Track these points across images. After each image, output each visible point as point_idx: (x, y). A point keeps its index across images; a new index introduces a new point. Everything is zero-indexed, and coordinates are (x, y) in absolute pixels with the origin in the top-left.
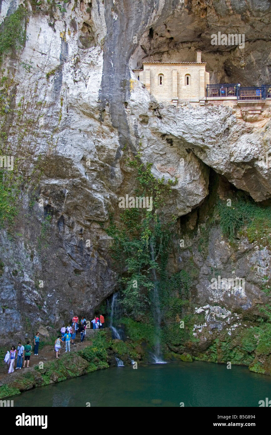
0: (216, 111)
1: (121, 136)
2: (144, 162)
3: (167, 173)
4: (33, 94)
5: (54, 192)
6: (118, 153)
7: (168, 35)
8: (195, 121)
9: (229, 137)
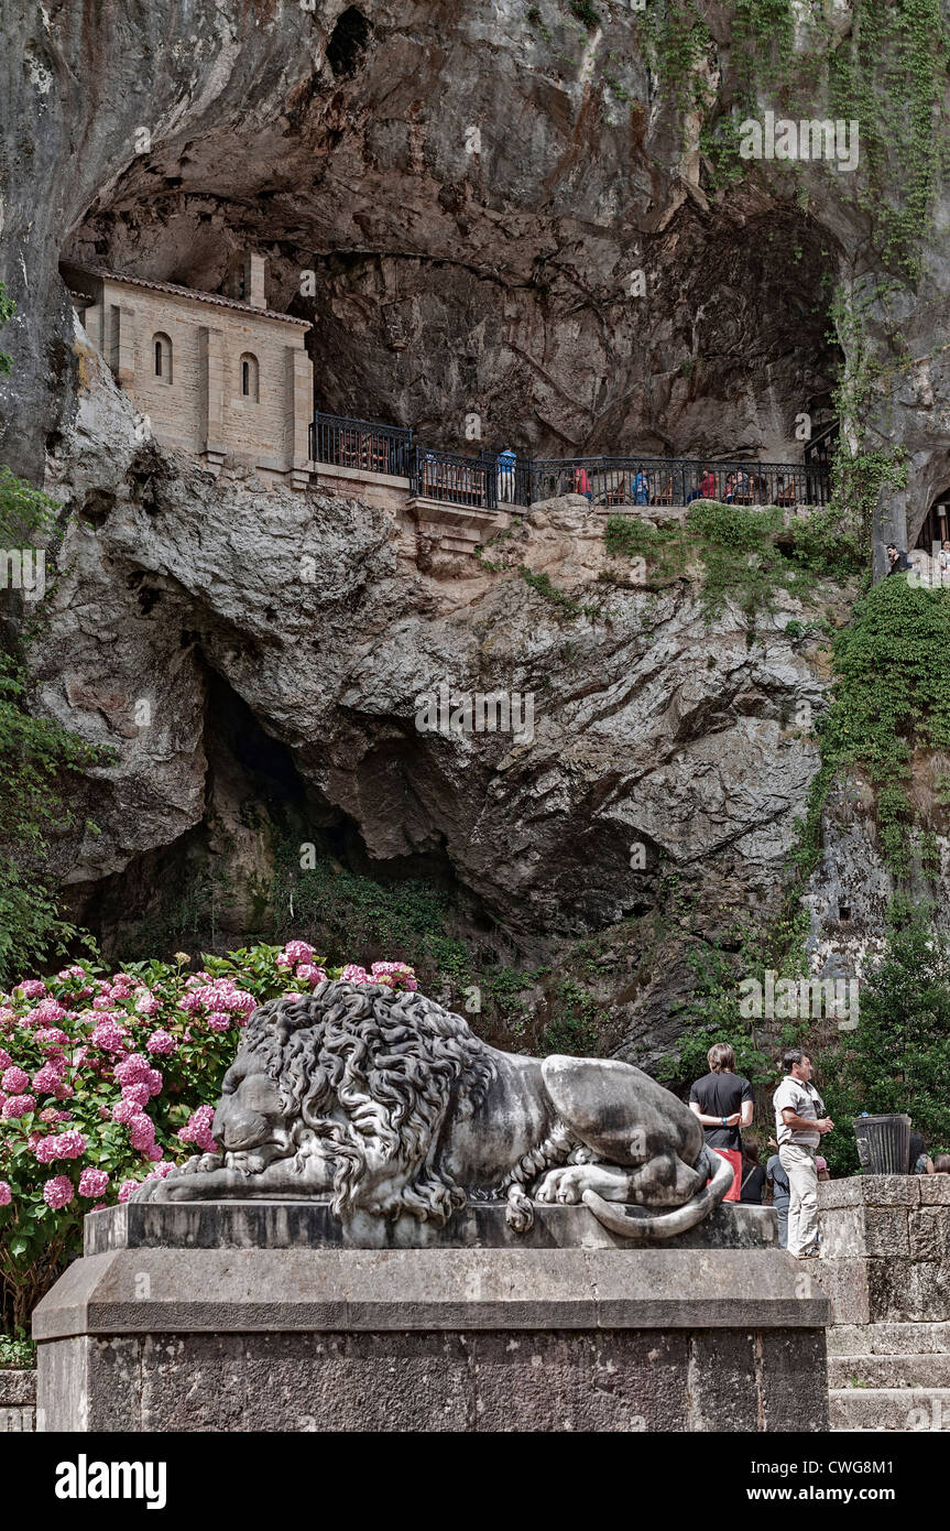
0: (340, 519)
2: (31, 661)
3: (97, 716)
8: (265, 541)
9: (356, 618)
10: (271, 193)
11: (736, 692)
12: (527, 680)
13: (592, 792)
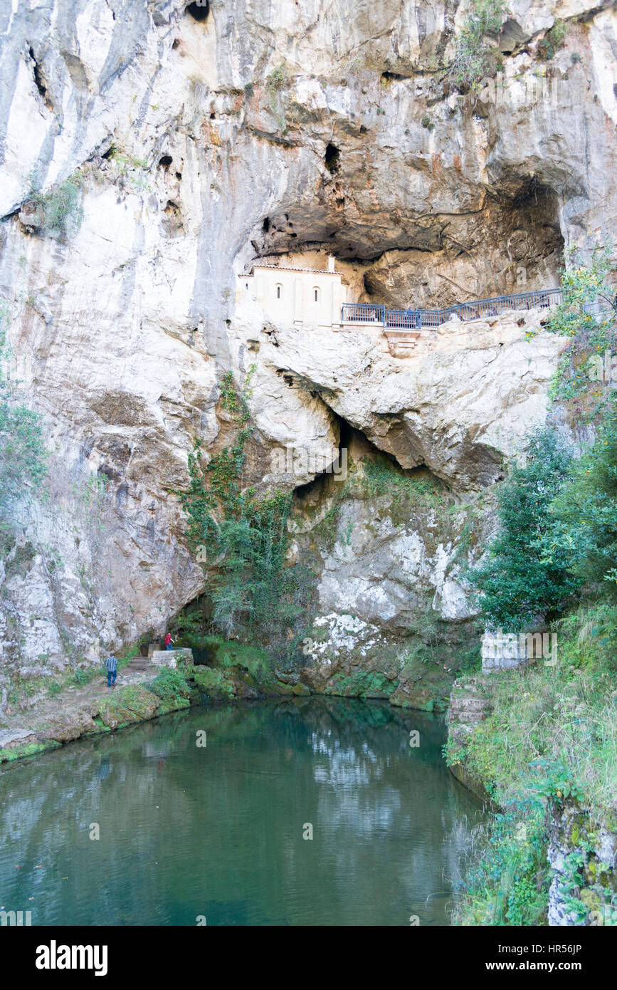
0: (355, 341)
1: (219, 368)
2: (250, 407)
3: (283, 425)
4: (91, 299)
5: (114, 446)
6: (213, 391)
7: (289, 230)
8: (325, 352)
9: (370, 378)
10: (334, 234)
11: (526, 385)
12: (437, 392)
13: (468, 433)
